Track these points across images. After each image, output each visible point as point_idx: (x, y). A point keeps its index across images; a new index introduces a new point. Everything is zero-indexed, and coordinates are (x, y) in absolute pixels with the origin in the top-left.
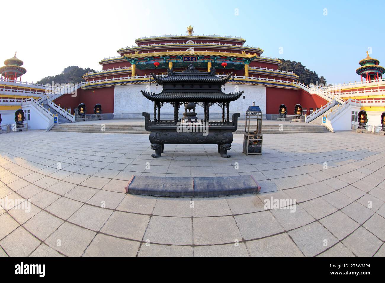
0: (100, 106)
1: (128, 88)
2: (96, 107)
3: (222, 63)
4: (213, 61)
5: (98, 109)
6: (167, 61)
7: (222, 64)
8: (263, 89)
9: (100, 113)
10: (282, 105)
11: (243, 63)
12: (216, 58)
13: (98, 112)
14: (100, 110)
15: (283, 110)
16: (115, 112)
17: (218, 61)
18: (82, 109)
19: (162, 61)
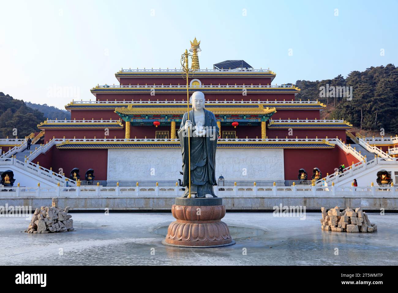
0: (91, 172)
1: (126, 152)
2: (89, 172)
3: (233, 122)
4: (223, 120)
5: (90, 175)
6: (169, 121)
7: (232, 124)
8: (280, 152)
9: (92, 179)
10: (301, 169)
11: (259, 121)
12: (225, 117)
13: (90, 178)
14: (92, 176)
15: (303, 175)
16: (109, 179)
17: (229, 120)
18: (75, 174)
19: (163, 120)
